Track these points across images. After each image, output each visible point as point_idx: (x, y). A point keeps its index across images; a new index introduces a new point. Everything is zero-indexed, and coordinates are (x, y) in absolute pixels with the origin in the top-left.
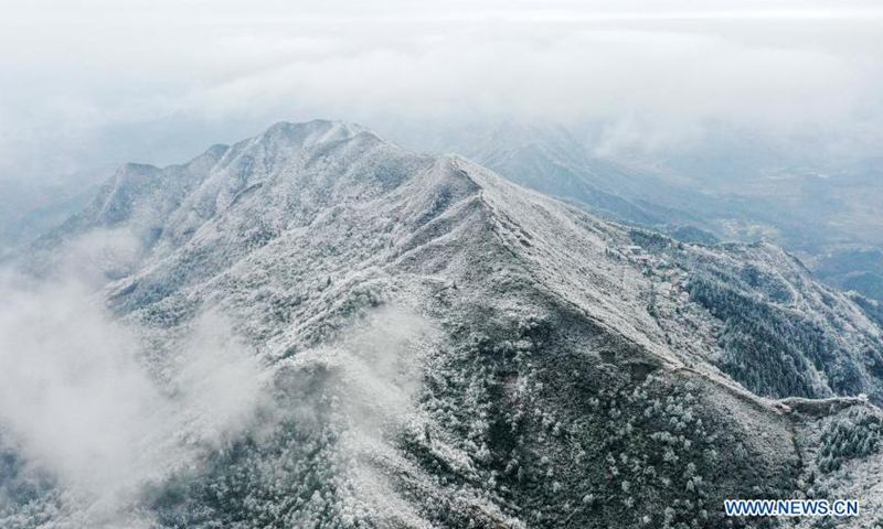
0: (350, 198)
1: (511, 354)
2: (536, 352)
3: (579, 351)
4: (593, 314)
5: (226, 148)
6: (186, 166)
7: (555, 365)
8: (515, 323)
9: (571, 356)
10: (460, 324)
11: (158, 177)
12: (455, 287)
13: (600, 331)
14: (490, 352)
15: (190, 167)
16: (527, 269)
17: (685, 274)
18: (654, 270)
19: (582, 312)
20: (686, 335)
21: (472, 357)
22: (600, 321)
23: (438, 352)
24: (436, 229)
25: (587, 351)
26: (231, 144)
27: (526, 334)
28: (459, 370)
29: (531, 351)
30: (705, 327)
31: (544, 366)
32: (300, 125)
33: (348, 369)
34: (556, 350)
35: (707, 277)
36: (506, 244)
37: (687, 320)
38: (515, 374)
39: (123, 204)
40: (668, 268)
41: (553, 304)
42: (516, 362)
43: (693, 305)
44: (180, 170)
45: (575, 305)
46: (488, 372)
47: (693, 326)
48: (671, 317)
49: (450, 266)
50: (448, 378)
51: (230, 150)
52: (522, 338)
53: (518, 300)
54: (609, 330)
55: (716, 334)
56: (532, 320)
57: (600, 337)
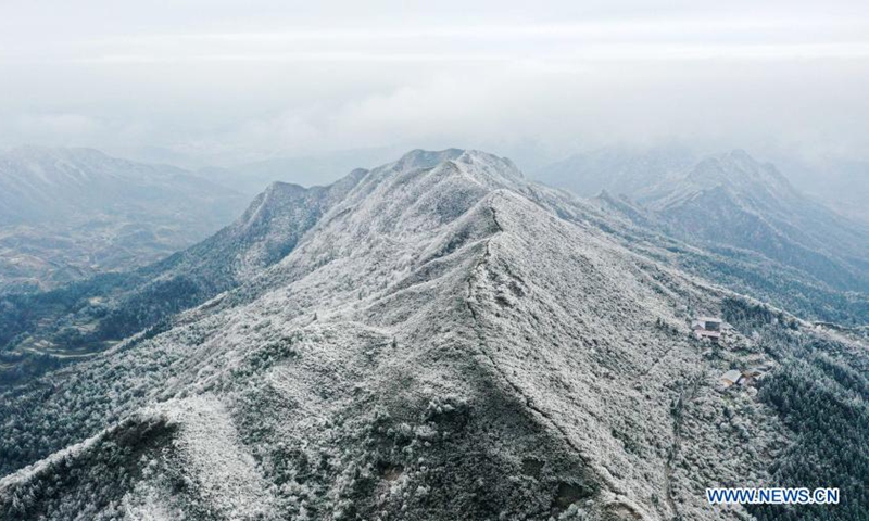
0: (408, 230)
1: (405, 441)
2: (437, 444)
3: (496, 451)
4: (540, 405)
5: (366, 172)
6: (328, 188)
7: (459, 465)
8: (426, 401)
9: (483, 457)
10: (373, 392)
11: (302, 196)
12: (394, 345)
13: (536, 428)
14: (382, 434)
15: (332, 190)
16: (479, 334)
17: (772, 363)
18: (726, 353)
19: (524, 400)
20: (720, 448)
21: (362, 437)
22: (544, 415)
23: (330, 422)
24: (427, 273)
25: (507, 455)
26: (371, 169)
27: (434, 417)
28: (343, 450)
29: (431, 442)
30: (762, 440)
31: (443, 464)
32: (434, 154)
33: (190, 428)
34: (466, 446)
35: (804, 371)
36: (472, 299)
37: (736, 428)
38: (400, 468)
39: (264, 221)
40: (750, 352)
41: (486, 383)
42: (406, 454)
43: (758, 408)
44: (322, 192)
45: (517, 389)
46: (369, 458)
47: (741, 437)
48: (711, 419)
49: (410, 320)
50: (326, 457)
51: (368, 175)
52: (426, 422)
53: (446, 373)
54: (551, 429)
55: (775, 453)
56: (448, 401)
57: (532, 438)
